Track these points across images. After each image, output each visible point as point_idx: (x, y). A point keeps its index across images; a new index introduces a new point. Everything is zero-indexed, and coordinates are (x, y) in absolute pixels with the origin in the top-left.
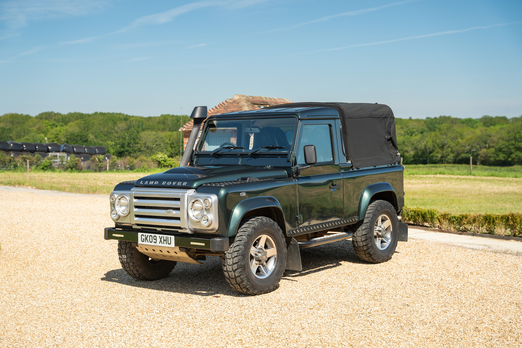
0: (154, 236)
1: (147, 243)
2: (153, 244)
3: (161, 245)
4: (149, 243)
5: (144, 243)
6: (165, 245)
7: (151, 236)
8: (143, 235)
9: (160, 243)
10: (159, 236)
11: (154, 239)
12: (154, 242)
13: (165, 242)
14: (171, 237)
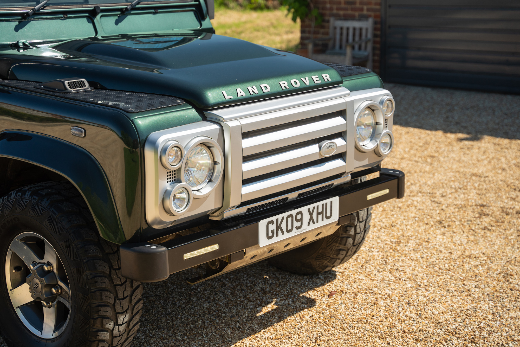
0: (298, 213)
1: (281, 237)
2: (295, 232)
3: (312, 227)
4: (287, 235)
5: (275, 239)
6: (321, 223)
7: (291, 216)
8: (272, 222)
9: (309, 225)
10: (309, 210)
11: (297, 221)
12: (298, 228)
13: (320, 216)
14: (331, 202)
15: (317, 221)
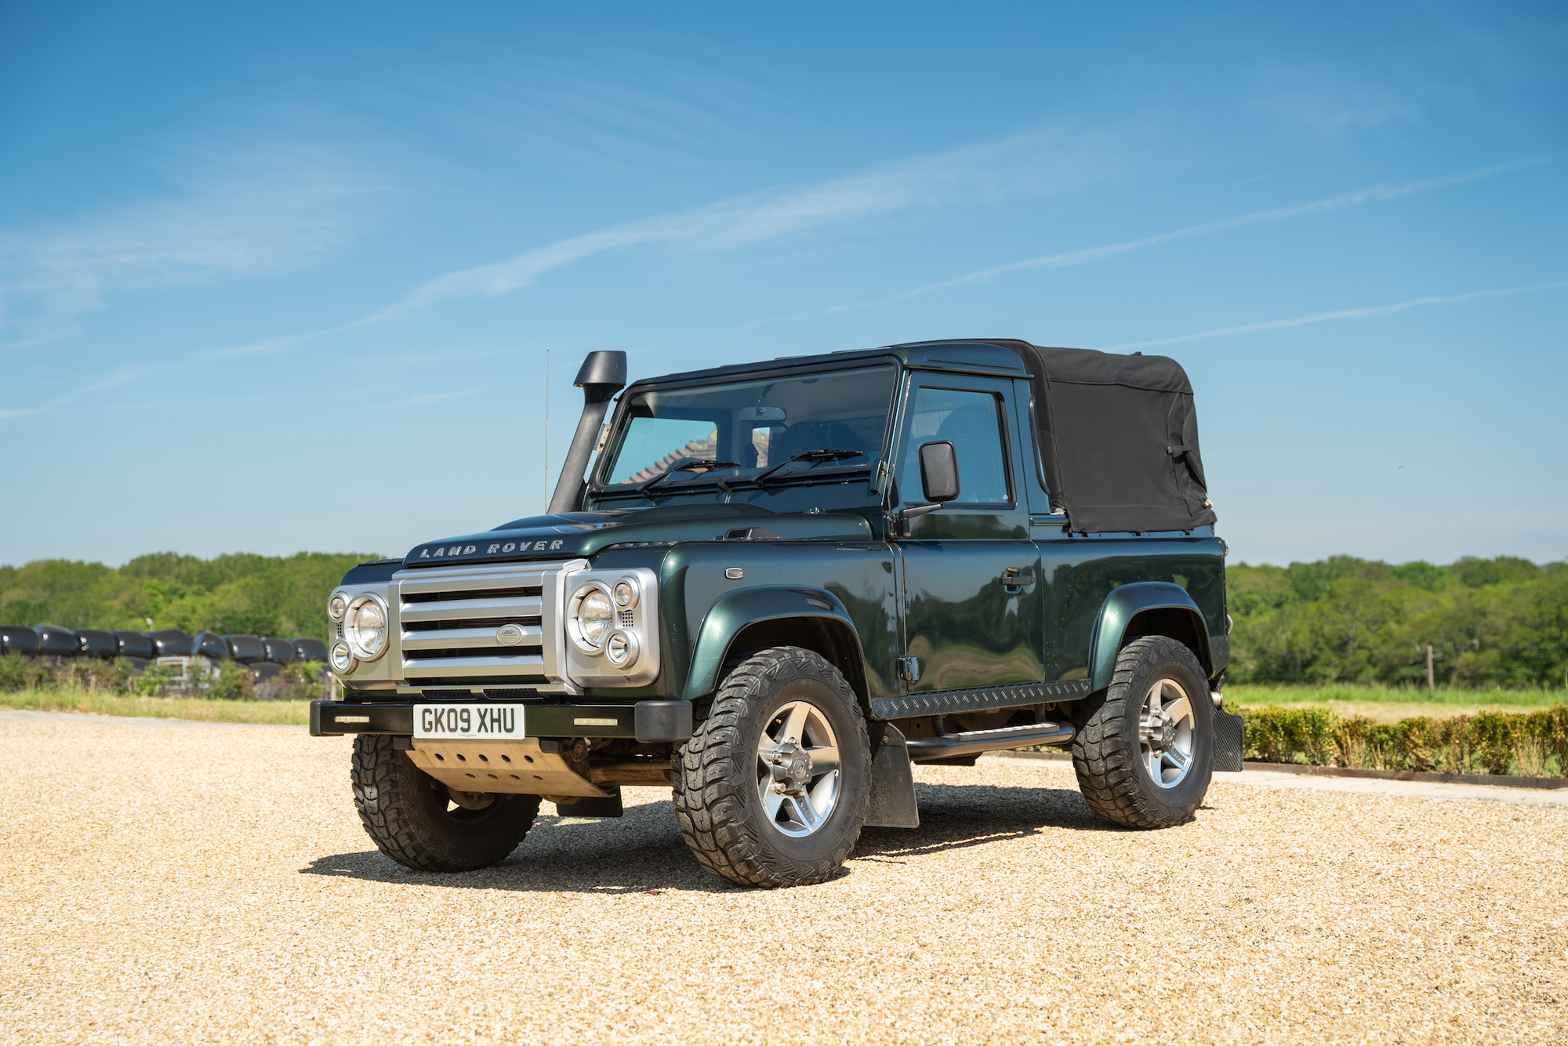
0: (463, 711)
1: (439, 735)
2: (458, 735)
3: (483, 735)
5: (432, 735)
6: (495, 735)
7: (454, 710)
8: (429, 711)
9: (479, 731)
10: (479, 710)
11: (463, 720)
12: (463, 730)
13: (496, 725)
14: (512, 710)
15: (492, 731)
